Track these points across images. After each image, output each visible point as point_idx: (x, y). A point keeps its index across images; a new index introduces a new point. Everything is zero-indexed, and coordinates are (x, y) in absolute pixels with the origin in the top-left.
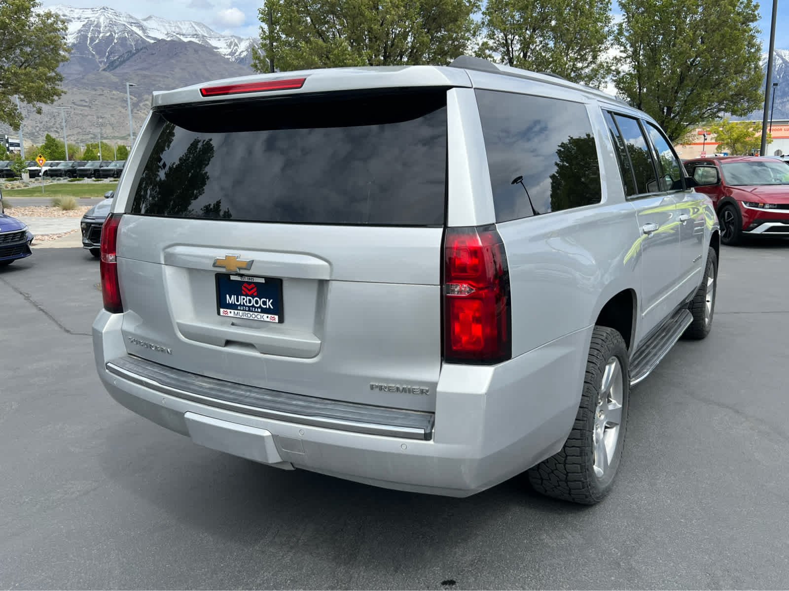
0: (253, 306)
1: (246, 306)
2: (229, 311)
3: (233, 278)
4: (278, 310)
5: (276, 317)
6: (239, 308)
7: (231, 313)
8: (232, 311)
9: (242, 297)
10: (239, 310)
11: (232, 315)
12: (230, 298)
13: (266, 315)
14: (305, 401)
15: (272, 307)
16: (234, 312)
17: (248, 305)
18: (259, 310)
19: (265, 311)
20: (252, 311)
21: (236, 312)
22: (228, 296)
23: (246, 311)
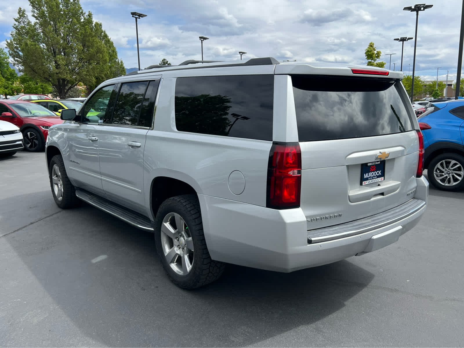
0: (374, 176)
1: (371, 177)
2: (366, 181)
3: (369, 165)
4: (383, 175)
5: (383, 178)
6: (369, 179)
7: (367, 182)
8: (367, 181)
9: (370, 173)
10: (369, 180)
11: (367, 183)
12: (366, 175)
13: (379, 179)
14: (393, 211)
15: (381, 174)
16: (368, 182)
17: (372, 176)
18: (376, 177)
19: (378, 177)
20: (374, 179)
21: (369, 181)
22: (365, 174)
23: (371, 179)
